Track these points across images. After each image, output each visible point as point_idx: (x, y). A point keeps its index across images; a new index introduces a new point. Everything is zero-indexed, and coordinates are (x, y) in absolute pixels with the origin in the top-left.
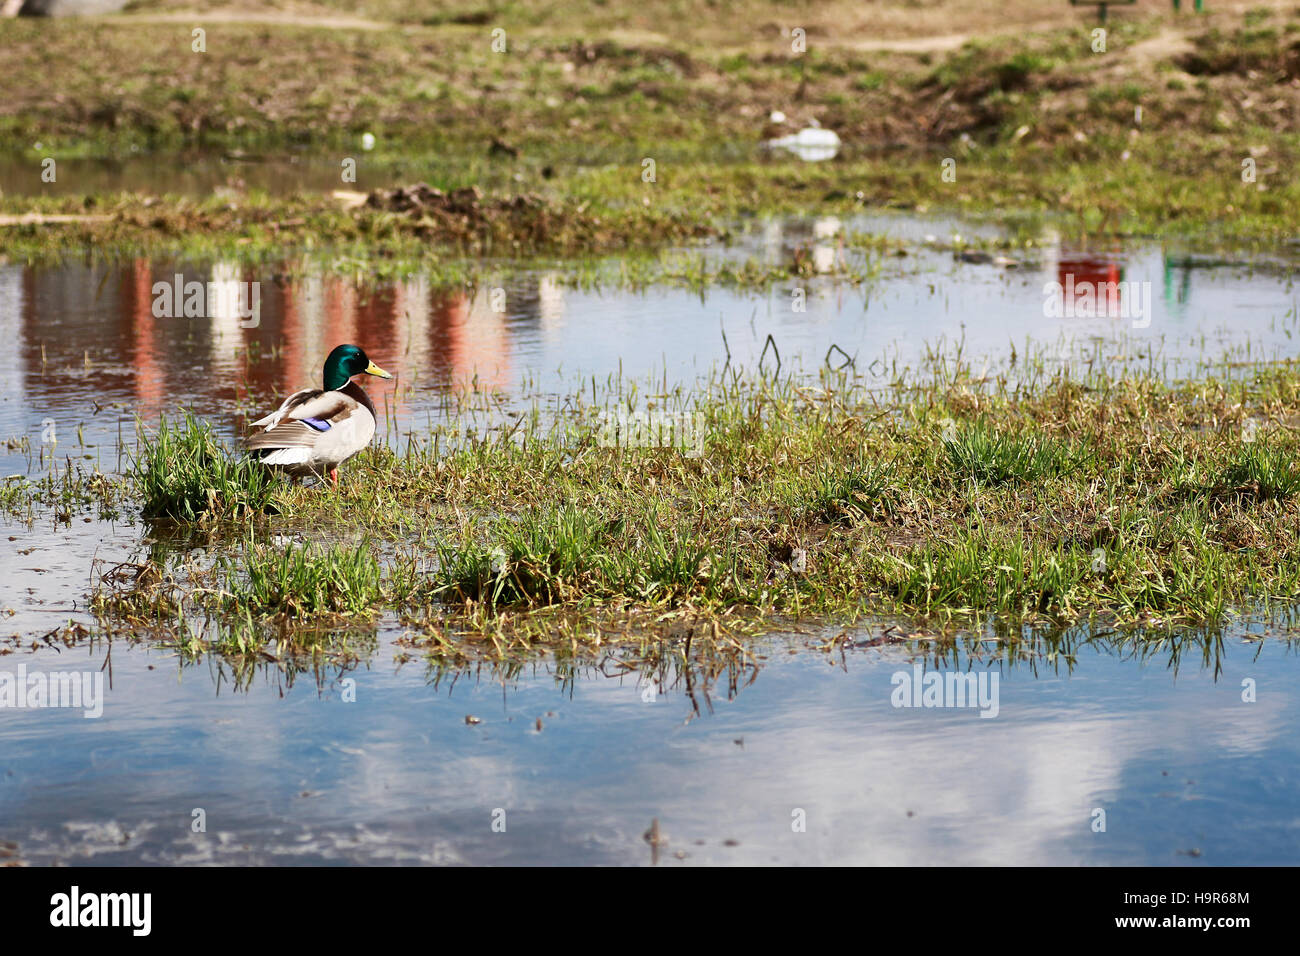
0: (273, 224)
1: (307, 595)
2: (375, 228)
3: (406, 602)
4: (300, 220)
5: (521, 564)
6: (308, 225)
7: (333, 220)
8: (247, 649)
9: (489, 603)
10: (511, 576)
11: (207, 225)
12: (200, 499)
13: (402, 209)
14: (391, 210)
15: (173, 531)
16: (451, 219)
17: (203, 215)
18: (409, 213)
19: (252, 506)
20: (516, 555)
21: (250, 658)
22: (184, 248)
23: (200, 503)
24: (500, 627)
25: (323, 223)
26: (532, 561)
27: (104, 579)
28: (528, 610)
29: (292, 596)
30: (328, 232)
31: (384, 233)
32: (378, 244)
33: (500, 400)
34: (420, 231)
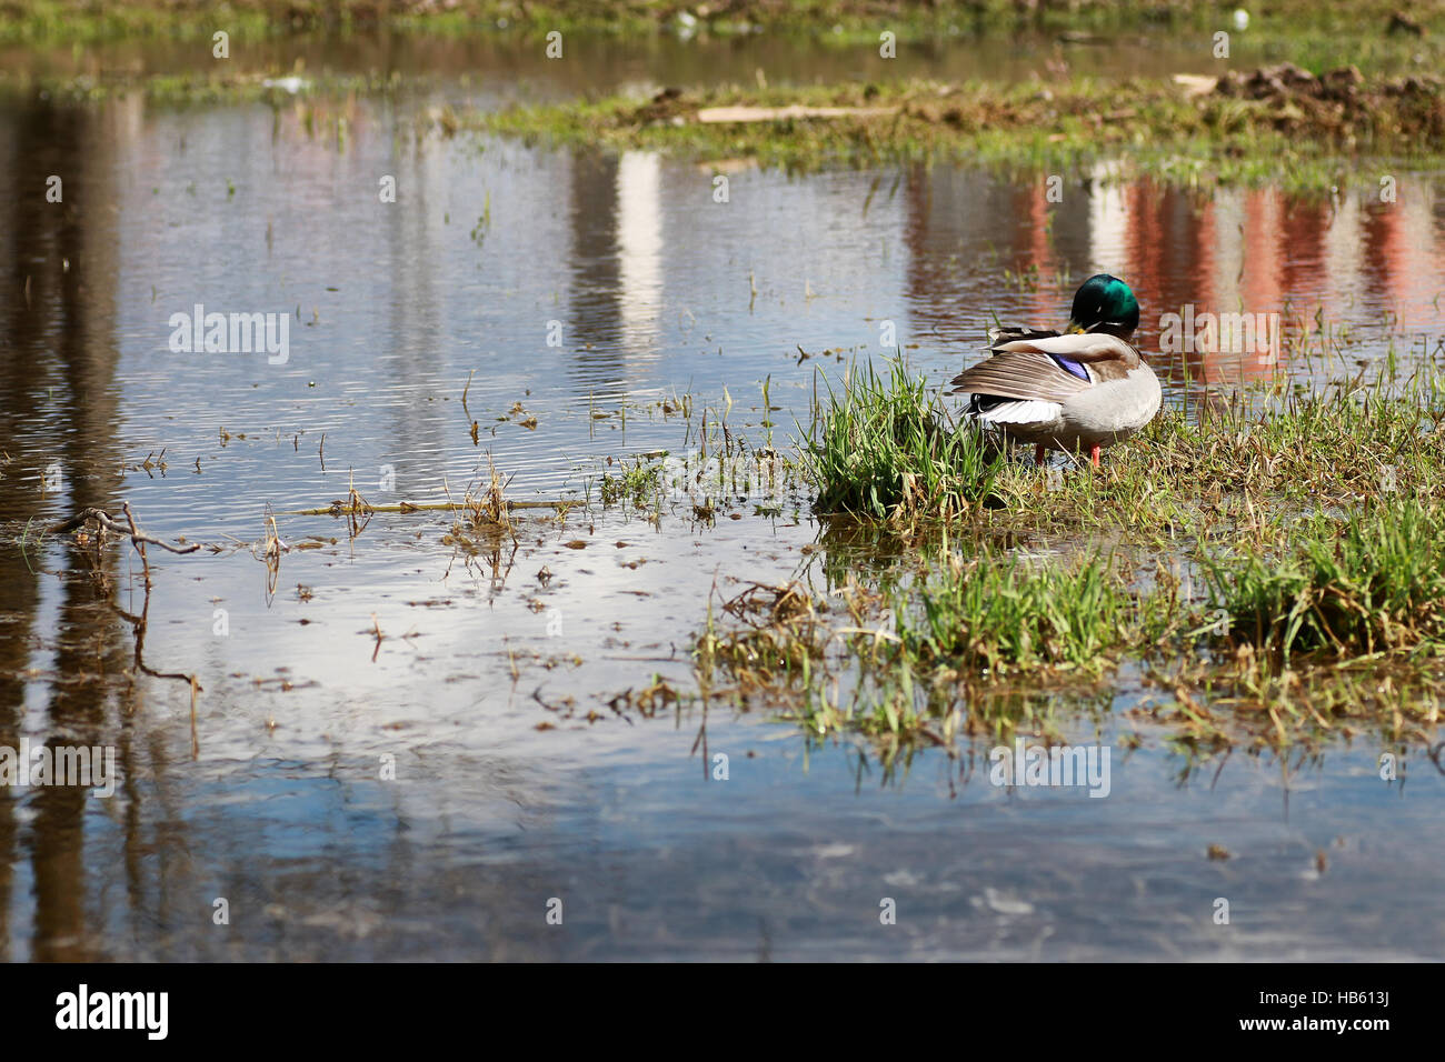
0: (1095, 117)
1: (1009, 638)
2: (1222, 122)
3: (1157, 647)
4: (1130, 111)
5: (1328, 592)
6: (1140, 118)
7: (1170, 111)
8: (901, 725)
9: (1280, 649)
10: (1311, 610)
11: (1012, 118)
12: (893, 487)
13: (1259, 97)
14: (1246, 98)
15: (852, 534)
16: (1321, 108)
17: (1007, 106)
18: (1268, 101)
19: (968, 497)
20: (1321, 579)
21: (906, 737)
22: (979, 147)
23: (891, 494)
24: (1284, 692)
25: (1158, 115)
26: (1344, 588)
27: (729, 607)
28: (1336, 661)
29: (983, 641)
30: (1164, 124)
31: (1235, 127)
32: (1226, 140)
33: (1349, 343)
34: (1281, 124)
